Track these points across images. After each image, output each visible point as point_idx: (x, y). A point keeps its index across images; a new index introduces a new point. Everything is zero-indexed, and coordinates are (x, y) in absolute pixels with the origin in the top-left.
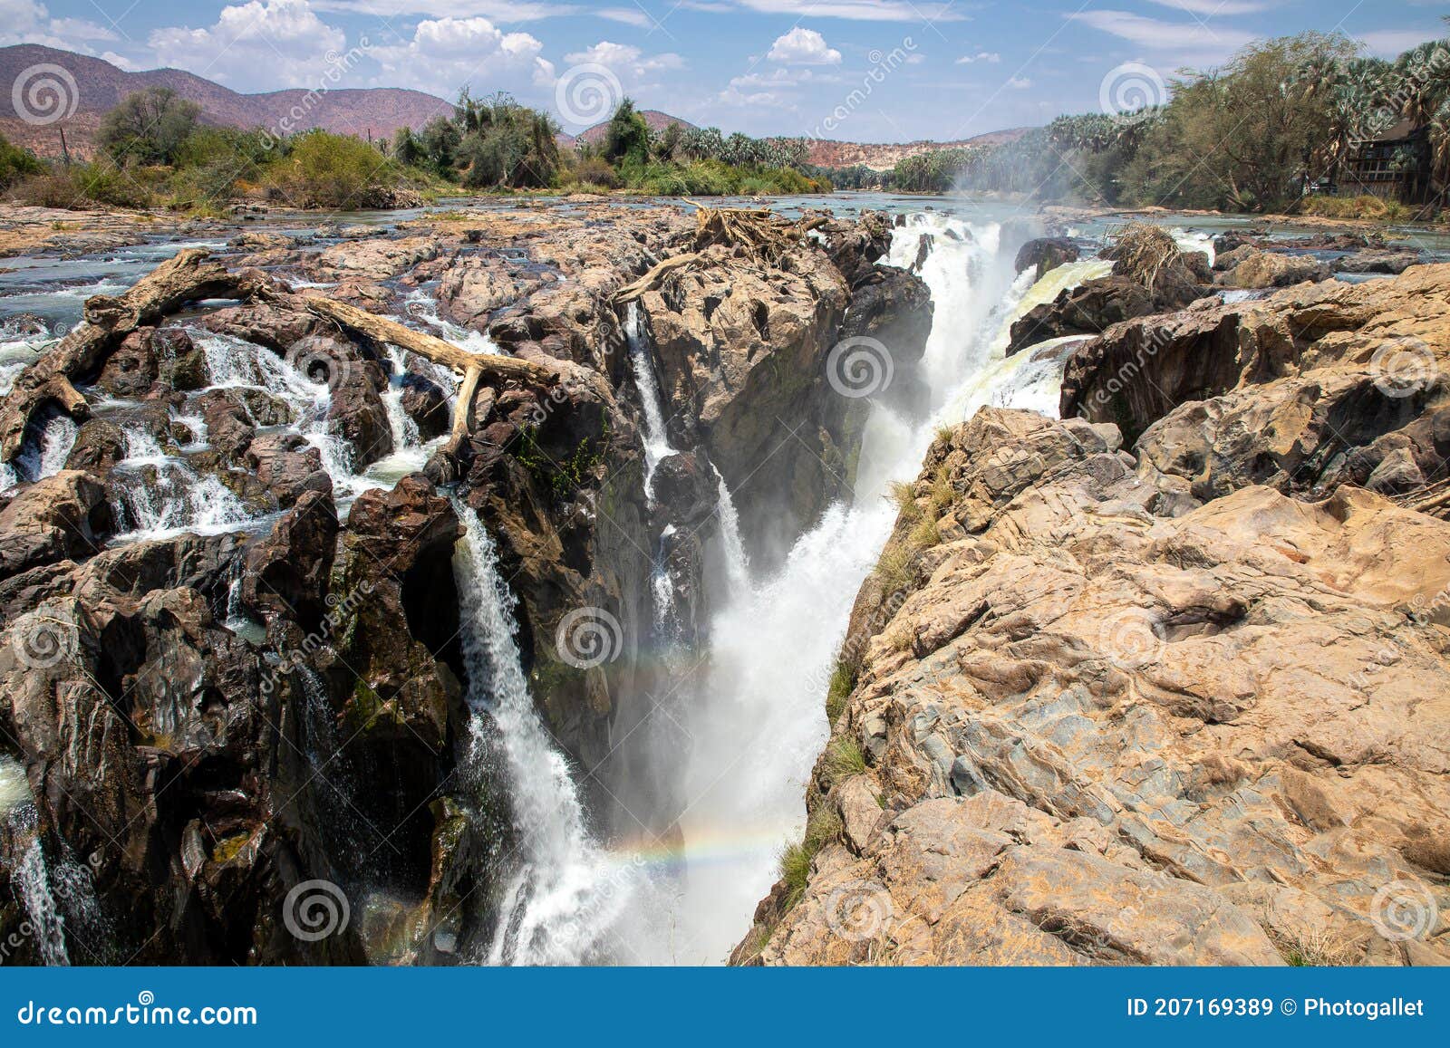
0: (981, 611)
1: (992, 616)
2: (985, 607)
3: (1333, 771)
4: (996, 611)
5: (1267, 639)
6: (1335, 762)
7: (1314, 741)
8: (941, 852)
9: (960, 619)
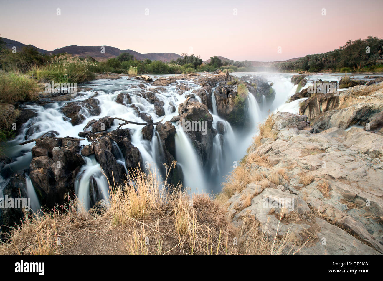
0: (271, 149)
1: (273, 150)
2: (271, 148)
3: (333, 180)
4: (273, 149)
5: (327, 155)
6: (334, 178)
7: (330, 174)
8: (253, 189)
9: (266, 150)
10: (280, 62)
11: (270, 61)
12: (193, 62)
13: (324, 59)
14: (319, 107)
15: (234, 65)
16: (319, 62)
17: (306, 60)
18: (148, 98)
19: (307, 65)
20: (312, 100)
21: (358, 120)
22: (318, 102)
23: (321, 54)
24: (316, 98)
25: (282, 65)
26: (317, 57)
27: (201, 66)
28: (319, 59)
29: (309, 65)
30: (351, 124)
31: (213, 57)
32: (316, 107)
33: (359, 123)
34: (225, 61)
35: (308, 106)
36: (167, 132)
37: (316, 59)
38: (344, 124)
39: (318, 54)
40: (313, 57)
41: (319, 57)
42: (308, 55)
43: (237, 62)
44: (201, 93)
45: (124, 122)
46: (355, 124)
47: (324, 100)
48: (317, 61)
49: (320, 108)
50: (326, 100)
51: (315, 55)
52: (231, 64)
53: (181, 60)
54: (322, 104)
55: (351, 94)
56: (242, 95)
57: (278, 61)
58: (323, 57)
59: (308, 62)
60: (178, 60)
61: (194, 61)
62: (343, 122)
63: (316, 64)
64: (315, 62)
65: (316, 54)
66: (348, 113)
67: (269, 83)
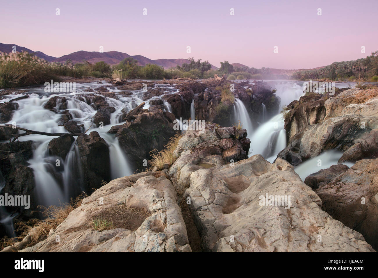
10: (305, 70)
11: (293, 69)
12: (200, 67)
13: (353, 67)
14: (306, 119)
15: (249, 72)
16: (348, 70)
17: (333, 68)
18: (94, 103)
19: (333, 73)
20: (298, 109)
21: (338, 142)
22: (304, 113)
23: (351, 62)
24: (302, 107)
25: (306, 73)
26: (346, 65)
27: (208, 71)
28: (348, 66)
29: (336, 73)
30: (325, 147)
31: (224, 63)
32: (304, 119)
33: (339, 146)
34: (237, 67)
35: (294, 118)
36: (89, 146)
37: (345, 67)
38: (316, 146)
39: (347, 62)
40: (341, 65)
41: (348, 64)
42: (336, 62)
43: (253, 68)
44: (173, 98)
45: (25, 132)
46: (333, 148)
47: (311, 110)
48: (346, 69)
49: (308, 120)
50: (313, 109)
51: (343, 62)
52: (245, 70)
53: (187, 65)
54: (309, 116)
55: (340, 101)
56: (226, 102)
57: (302, 69)
58: (353, 65)
59: (335, 70)
60: (184, 66)
61: (202, 67)
62: (316, 143)
63: (345, 72)
64: (343, 70)
65: (345, 61)
66: (323, 129)
67: (272, 90)
